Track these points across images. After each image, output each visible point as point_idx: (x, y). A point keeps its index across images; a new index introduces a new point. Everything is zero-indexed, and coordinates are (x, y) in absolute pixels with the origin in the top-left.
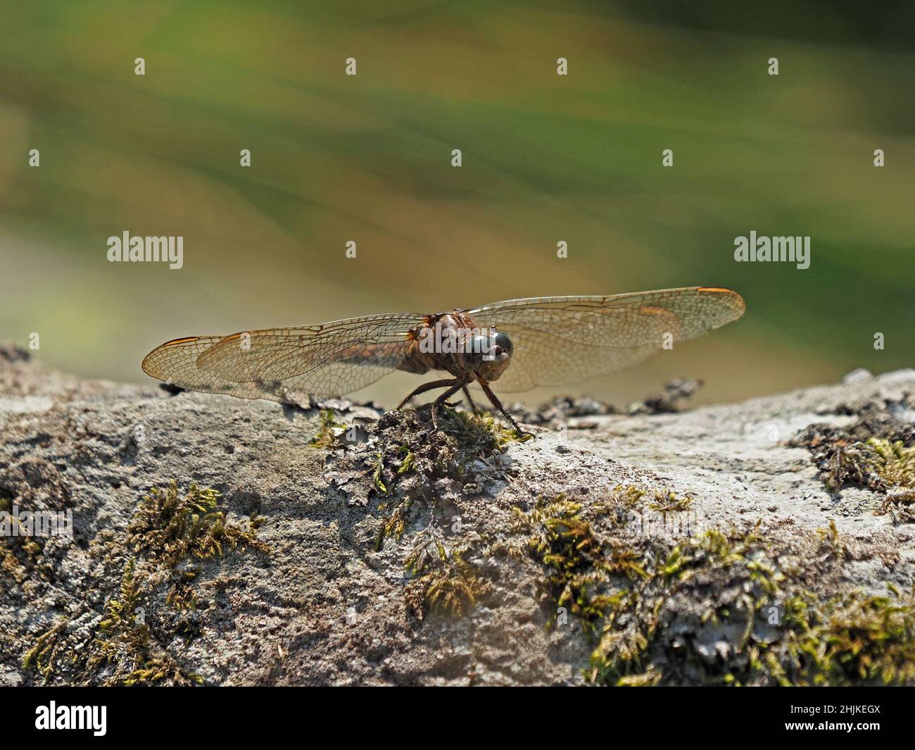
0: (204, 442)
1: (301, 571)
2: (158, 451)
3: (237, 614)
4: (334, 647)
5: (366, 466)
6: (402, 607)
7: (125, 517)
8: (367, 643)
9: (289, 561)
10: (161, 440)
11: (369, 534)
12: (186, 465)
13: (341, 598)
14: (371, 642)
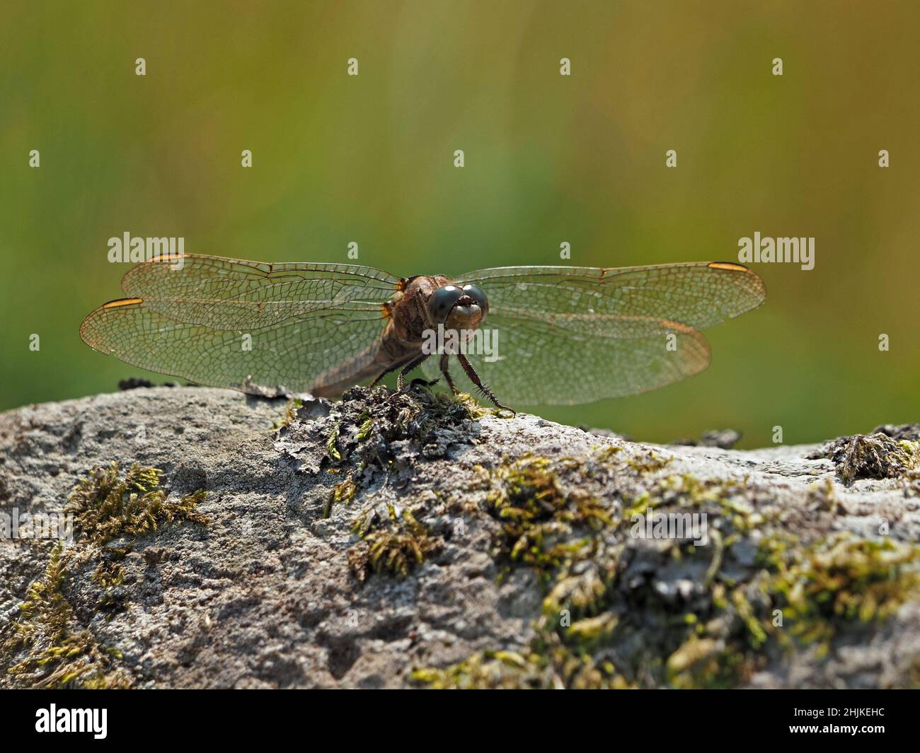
0: (153, 425)
1: (240, 542)
2: (102, 435)
3: (166, 588)
4: (267, 613)
5: (322, 436)
6: (344, 570)
7: (60, 502)
8: (303, 607)
9: (228, 533)
10: (107, 425)
11: (318, 502)
12: (131, 447)
13: (281, 567)
14: (306, 605)
